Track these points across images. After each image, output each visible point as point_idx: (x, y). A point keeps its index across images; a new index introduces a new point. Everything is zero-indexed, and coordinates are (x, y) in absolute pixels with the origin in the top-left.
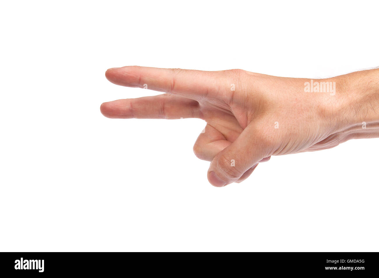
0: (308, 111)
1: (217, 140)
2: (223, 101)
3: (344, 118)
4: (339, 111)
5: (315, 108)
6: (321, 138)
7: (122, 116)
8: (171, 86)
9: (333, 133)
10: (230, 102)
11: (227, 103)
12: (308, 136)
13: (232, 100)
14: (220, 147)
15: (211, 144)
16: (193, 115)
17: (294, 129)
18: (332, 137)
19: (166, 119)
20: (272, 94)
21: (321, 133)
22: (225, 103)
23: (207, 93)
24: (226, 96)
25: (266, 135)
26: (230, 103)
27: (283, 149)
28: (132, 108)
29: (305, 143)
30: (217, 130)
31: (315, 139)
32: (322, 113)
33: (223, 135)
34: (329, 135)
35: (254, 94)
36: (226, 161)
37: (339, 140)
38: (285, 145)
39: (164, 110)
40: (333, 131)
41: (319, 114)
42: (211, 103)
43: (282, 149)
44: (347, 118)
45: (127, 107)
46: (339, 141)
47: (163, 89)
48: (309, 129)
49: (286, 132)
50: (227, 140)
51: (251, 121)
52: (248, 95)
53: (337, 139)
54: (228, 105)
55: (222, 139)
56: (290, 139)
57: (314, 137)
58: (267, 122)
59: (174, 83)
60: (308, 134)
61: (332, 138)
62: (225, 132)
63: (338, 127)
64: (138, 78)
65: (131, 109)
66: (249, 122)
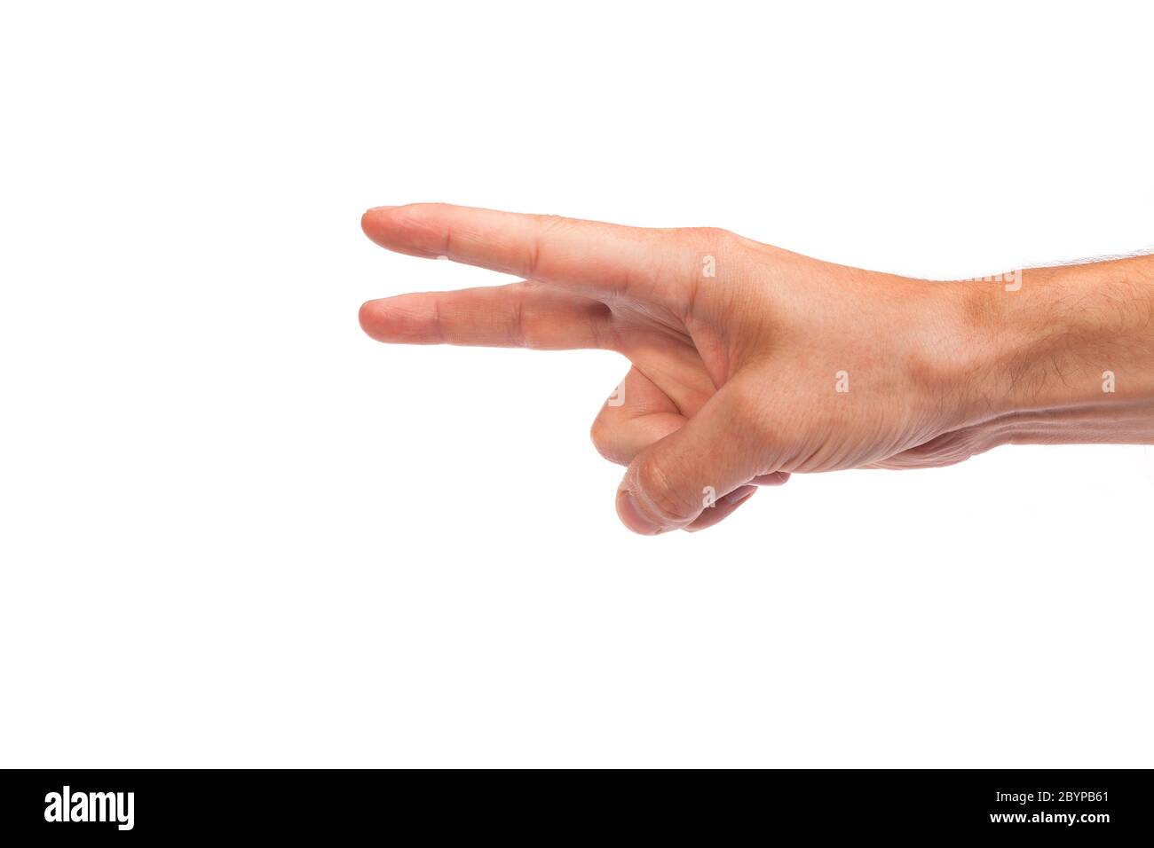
0: (884, 366)
1: (654, 412)
2: (668, 309)
3: (980, 395)
4: (966, 374)
5: (903, 359)
6: (916, 439)
7: (413, 336)
8: (531, 260)
9: (949, 431)
10: (687, 313)
11: (677, 315)
12: (878, 432)
13: (691, 311)
14: (656, 429)
15: (638, 422)
16: (596, 341)
17: (843, 408)
18: (948, 439)
19: (528, 347)
20: (794, 308)
21: (914, 429)
22: (674, 315)
23: (624, 283)
24: (676, 297)
25: (767, 415)
26: (686, 316)
27: (810, 458)
28: (439, 316)
29: (869, 450)
30: (656, 386)
31: (898, 441)
32: (922, 377)
33: (673, 402)
34: (937, 435)
35: (749, 300)
36: (656, 470)
37: (967, 448)
38: (814, 450)
39: (519, 323)
40: (949, 424)
41: (913, 375)
42: (638, 311)
43: (807, 457)
44: (988, 396)
45: (428, 313)
46: (969, 449)
47: (508, 268)
48: (883, 414)
49: (820, 413)
50: (681, 414)
51: (736, 371)
52: (734, 299)
53: (964, 445)
54: (682, 322)
55: (667, 411)
56: (829, 435)
57: (894, 436)
58: (774, 380)
59: (538, 252)
60: (878, 427)
61: (948, 442)
62: (677, 393)
63: (962, 415)
64: (443, 236)
65: (436, 318)
66: (730, 373)
